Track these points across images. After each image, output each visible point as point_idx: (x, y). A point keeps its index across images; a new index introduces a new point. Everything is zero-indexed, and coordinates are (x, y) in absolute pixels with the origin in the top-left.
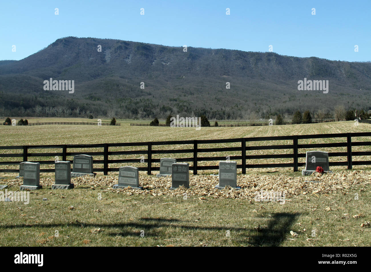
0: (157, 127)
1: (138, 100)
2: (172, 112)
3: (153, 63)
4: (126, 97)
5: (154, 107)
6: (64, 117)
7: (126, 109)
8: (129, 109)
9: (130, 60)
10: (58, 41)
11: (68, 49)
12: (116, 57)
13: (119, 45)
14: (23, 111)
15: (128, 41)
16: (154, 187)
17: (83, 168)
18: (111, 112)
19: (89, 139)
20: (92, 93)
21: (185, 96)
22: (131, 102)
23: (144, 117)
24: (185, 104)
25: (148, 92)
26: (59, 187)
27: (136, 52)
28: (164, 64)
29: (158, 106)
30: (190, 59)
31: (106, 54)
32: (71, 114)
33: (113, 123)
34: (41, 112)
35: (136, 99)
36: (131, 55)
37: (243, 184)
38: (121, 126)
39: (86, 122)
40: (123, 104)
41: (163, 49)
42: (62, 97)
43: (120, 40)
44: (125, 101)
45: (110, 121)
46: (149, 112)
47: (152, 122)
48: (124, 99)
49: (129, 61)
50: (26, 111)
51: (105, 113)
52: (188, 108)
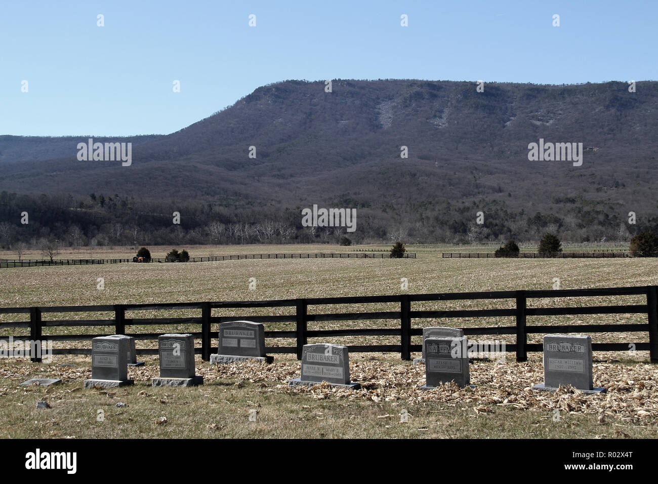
0: (514, 259)
1: (467, 204)
2: (561, 226)
3: (508, 123)
4: (436, 199)
5: (512, 217)
6: (280, 242)
7: (435, 224)
8: (443, 223)
9: (444, 120)
10: (259, 90)
11: (284, 106)
12: (407, 115)
13: (414, 91)
14: (181, 233)
15: (439, 81)
16: (387, 384)
17: (241, 346)
18: (398, 230)
19: (327, 287)
20: (346, 192)
21: (598, 190)
22: (448, 207)
23: (482, 239)
24: (599, 208)
25: (495, 185)
26: (168, 382)
27: (459, 101)
28: (538, 123)
29: (522, 214)
30: (613, 111)
31: (380, 111)
32: (297, 237)
33: (398, 252)
34: (222, 235)
35: (461, 201)
36: (447, 111)
37: (616, 383)
38: (417, 260)
39: (329, 252)
40: (429, 213)
41: (533, 92)
42: (273, 203)
43: (417, 81)
44: (433, 206)
45: (390, 248)
46: (496, 228)
47: (501, 249)
48: (430, 203)
49: (442, 123)
50: (187, 233)
51: (381, 233)
52: (607, 216)
